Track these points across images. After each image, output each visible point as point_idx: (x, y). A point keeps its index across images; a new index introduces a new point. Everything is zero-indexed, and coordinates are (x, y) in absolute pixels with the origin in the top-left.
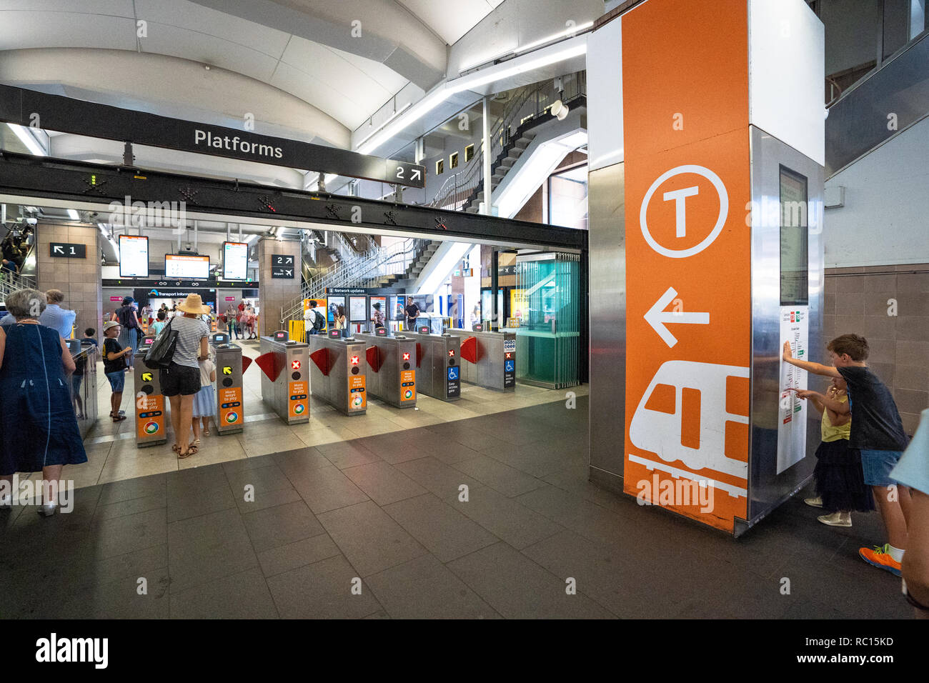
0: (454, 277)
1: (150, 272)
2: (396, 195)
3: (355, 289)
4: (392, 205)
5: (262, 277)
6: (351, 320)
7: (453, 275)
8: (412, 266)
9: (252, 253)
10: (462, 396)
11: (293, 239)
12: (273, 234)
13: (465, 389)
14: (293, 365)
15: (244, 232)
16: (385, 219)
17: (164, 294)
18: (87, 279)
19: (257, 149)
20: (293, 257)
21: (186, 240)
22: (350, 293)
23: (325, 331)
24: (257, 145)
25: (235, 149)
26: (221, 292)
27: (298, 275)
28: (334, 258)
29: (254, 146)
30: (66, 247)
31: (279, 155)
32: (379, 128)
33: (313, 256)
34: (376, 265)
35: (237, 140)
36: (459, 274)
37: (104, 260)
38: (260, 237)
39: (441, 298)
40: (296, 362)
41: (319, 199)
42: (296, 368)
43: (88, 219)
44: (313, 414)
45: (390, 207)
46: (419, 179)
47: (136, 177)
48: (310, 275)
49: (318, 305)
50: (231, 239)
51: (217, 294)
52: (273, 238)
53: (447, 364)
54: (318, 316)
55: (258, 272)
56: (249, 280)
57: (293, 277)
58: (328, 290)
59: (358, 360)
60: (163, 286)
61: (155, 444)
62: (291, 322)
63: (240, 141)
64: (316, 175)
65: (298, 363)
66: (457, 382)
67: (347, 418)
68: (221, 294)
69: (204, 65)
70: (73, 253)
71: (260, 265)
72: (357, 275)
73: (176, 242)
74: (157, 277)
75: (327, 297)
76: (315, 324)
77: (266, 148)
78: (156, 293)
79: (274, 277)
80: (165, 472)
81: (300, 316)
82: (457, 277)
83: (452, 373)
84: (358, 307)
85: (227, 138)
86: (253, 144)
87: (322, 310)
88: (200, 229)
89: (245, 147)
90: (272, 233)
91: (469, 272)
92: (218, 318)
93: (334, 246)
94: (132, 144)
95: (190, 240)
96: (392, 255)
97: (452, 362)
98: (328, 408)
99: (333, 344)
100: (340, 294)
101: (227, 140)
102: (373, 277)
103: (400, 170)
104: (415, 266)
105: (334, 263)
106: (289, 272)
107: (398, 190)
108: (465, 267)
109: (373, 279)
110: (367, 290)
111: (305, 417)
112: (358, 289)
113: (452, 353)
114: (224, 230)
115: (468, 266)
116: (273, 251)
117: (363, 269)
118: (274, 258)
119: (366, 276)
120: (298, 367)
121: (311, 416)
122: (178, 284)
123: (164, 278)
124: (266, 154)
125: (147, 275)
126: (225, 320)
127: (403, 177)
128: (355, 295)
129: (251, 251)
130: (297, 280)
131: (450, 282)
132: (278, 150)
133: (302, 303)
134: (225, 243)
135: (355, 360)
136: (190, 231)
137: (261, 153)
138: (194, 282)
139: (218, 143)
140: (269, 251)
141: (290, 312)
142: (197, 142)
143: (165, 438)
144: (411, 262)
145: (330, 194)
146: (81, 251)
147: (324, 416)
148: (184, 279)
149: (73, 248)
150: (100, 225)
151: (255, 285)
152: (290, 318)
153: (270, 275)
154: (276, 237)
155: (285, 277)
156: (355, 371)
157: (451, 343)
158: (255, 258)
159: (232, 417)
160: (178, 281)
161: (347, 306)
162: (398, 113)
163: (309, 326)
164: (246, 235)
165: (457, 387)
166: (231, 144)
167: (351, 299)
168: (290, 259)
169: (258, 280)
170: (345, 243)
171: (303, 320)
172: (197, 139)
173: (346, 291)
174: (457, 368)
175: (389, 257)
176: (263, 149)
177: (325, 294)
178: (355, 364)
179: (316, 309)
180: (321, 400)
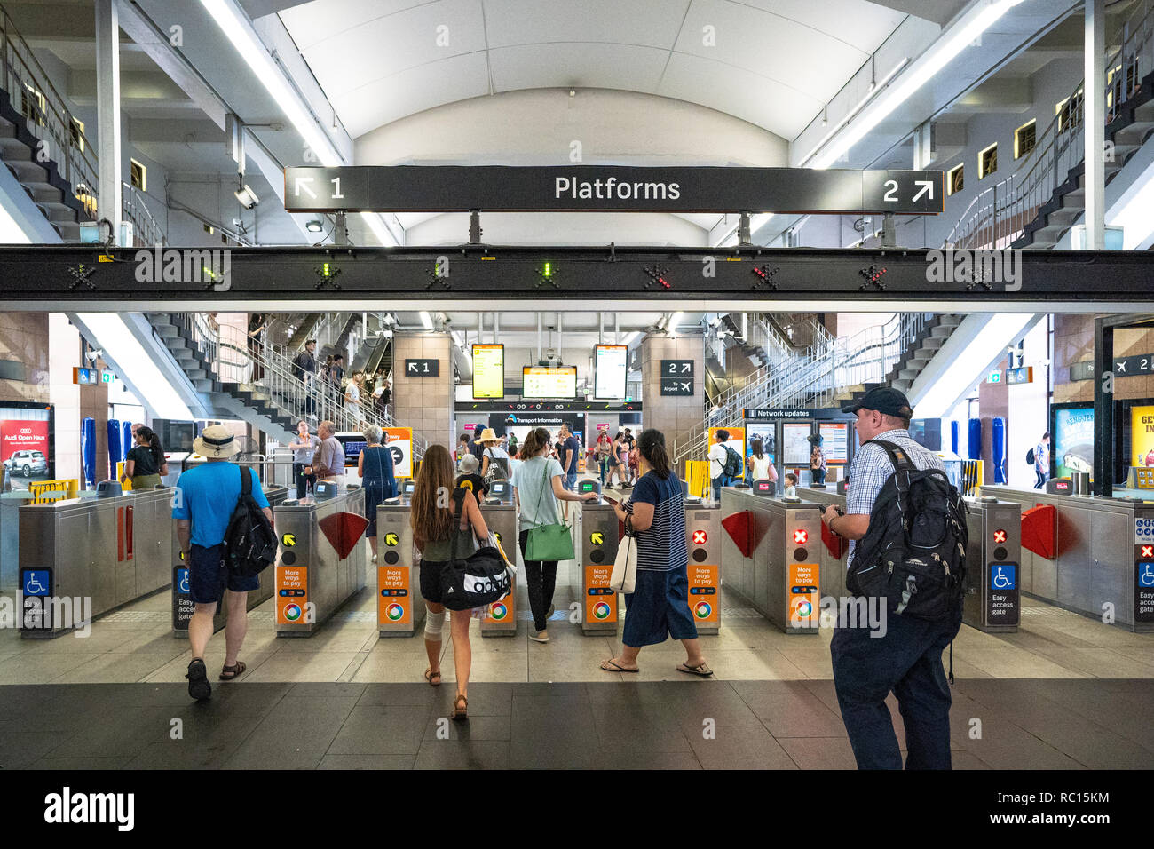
0: (984, 385)
1: (507, 391)
2: (882, 234)
3: (793, 411)
4: (874, 254)
5: (646, 395)
6: (785, 462)
7: (985, 381)
8: (898, 369)
9: (633, 359)
10: (1023, 625)
11: (693, 335)
12: (663, 329)
13: (1028, 611)
14: (694, 537)
15: (623, 329)
16: (861, 282)
17: (522, 421)
18: (438, 402)
19: (641, 190)
20: (692, 362)
21: (548, 346)
22: (784, 417)
23: (742, 478)
24: (641, 185)
25: (609, 196)
26: (591, 417)
27: (700, 389)
28: (755, 361)
29: (636, 186)
30: (420, 363)
31: (674, 195)
32: (842, 123)
33: (721, 360)
34: (830, 369)
35: (612, 182)
36: (998, 379)
37: (458, 379)
38: (644, 334)
39: (954, 426)
40: (700, 532)
41: (739, 259)
42: (700, 543)
43: (441, 327)
44: (726, 620)
45: (870, 259)
46: (931, 197)
47: (483, 258)
48: (717, 390)
49: (730, 437)
50: (605, 341)
51: (587, 420)
52: (662, 335)
53: (990, 558)
54: (731, 455)
55: (640, 387)
56: (628, 400)
57: (691, 393)
58: (747, 413)
59: (806, 537)
60: (521, 409)
61: (501, 634)
62: (688, 463)
63: (617, 183)
64: (734, 219)
65: (703, 534)
66: (1013, 595)
67: (782, 636)
68: (591, 420)
69: (567, 90)
70: (426, 370)
71: (645, 377)
72: (794, 388)
73: (536, 349)
74: (514, 398)
75: (746, 424)
76: (725, 468)
77: (655, 187)
78: (514, 420)
79: (663, 393)
80: (511, 681)
81: (703, 454)
82: (994, 386)
83: (1000, 577)
84: (796, 439)
85: (598, 181)
86: (636, 184)
87: (738, 446)
88: (565, 329)
89: (624, 191)
90: (661, 327)
91: (1021, 375)
92: (587, 454)
93: (755, 342)
94: (479, 214)
95: (552, 347)
96: (858, 350)
97: (1001, 553)
98: (752, 614)
99: (759, 504)
100: (767, 420)
101: (598, 184)
102: (825, 389)
103: (891, 187)
104: (905, 368)
105: (756, 369)
106: (686, 386)
107: (886, 225)
108: (1012, 366)
109: (824, 393)
110: (815, 412)
111: (712, 625)
112: (798, 410)
113: (1000, 536)
114: (596, 329)
115: (1021, 362)
116: (662, 354)
117: (807, 378)
118: (665, 364)
119: (811, 389)
120: (703, 540)
121: (722, 624)
122: (538, 406)
123: (523, 400)
124: (655, 197)
125: (501, 396)
126: (596, 457)
127: (896, 200)
128: (792, 420)
129: (631, 354)
130: (698, 398)
131: (976, 394)
132: (674, 188)
133: (706, 434)
134: (597, 346)
135: (801, 537)
136: (553, 333)
137: (647, 197)
138: (557, 403)
139: (586, 192)
140: (657, 354)
141: (688, 447)
142: (558, 196)
143: (514, 628)
144: (898, 360)
145: (760, 248)
146: (433, 368)
147: (743, 626)
148: (546, 400)
149: (426, 364)
150: (453, 334)
151: (637, 406)
152: (688, 457)
153: (659, 391)
154: (667, 333)
155: (680, 393)
156: (801, 555)
157: (999, 516)
158: (638, 368)
159: (602, 610)
160: (539, 403)
161: (779, 438)
162: (878, 87)
163: (716, 471)
164: (624, 333)
165: (1011, 605)
166: (604, 190)
167: (786, 427)
168: (688, 366)
169: (640, 399)
170: (775, 335)
171: (708, 460)
172: (558, 189)
173: (776, 414)
174: (1012, 568)
175: (853, 354)
176: (651, 189)
177: (742, 419)
178: (800, 542)
179: (726, 444)
180: (740, 598)
